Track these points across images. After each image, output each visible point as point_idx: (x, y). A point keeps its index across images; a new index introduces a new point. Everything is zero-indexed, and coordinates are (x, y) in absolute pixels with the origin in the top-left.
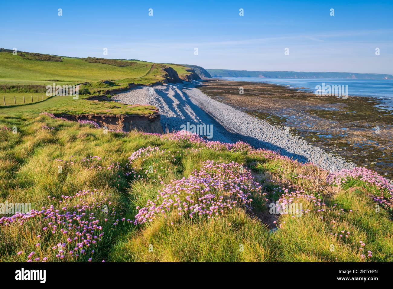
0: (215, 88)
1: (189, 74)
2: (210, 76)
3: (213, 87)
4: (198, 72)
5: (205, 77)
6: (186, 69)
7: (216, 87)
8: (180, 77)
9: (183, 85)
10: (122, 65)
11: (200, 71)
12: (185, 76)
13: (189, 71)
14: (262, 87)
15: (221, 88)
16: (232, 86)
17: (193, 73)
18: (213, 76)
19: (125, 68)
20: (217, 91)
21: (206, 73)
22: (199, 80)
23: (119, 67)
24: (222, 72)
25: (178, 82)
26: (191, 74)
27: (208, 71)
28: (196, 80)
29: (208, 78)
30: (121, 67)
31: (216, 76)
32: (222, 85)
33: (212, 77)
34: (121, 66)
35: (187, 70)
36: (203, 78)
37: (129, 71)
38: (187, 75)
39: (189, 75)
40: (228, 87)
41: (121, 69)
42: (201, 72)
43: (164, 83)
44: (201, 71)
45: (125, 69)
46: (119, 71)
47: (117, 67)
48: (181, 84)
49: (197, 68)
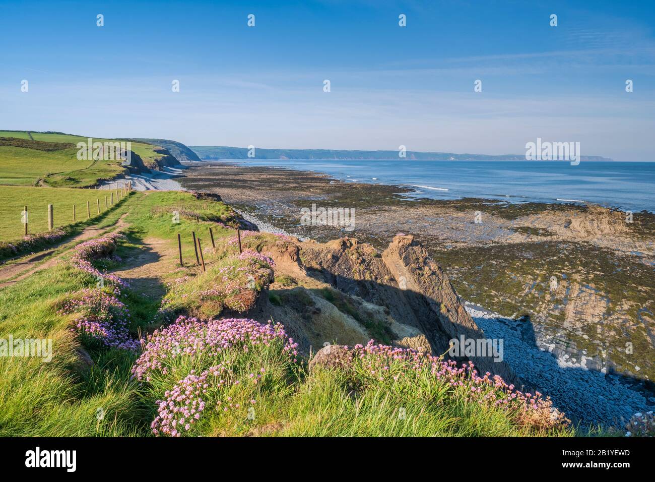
0: (201, 180)
1: (160, 157)
2: (197, 158)
3: (199, 177)
4: (174, 153)
5: (188, 160)
6: (154, 149)
7: (203, 177)
8: (146, 164)
9: (151, 175)
10: (51, 149)
11: (178, 149)
12: (153, 161)
13: (158, 152)
14: (268, 177)
15: (210, 179)
16: (227, 175)
17: (166, 156)
18: (204, 157)
19: (56, 153)
20: (202, 183)
21: (188, 152)
22: (178, 166)
23: (46, 152)
24: (218, 150)
25: (144, 172)
26: (164, 157)
27: (194, 148)
28: (173, 167)
29: (194, 162)
30: (49, 152)
31: (208, 158)
32: (213, 174)
33: (199, 160)
34: (48, 150)
35: (155, 151)
36: (184, 161)
37: (65, 159)
38: (156, 160)
39: (159, 159)
40: (220, 177)
41: (50, 154)
42: (182, 152)
43: (126, 174)
44: (181, 149)
45: (57, 155)
46: (50, 158)
47: (43, 152)
48: (149, 175)
49: (173, 145)
